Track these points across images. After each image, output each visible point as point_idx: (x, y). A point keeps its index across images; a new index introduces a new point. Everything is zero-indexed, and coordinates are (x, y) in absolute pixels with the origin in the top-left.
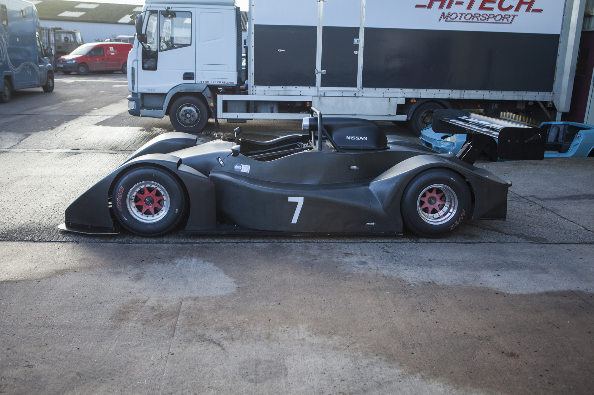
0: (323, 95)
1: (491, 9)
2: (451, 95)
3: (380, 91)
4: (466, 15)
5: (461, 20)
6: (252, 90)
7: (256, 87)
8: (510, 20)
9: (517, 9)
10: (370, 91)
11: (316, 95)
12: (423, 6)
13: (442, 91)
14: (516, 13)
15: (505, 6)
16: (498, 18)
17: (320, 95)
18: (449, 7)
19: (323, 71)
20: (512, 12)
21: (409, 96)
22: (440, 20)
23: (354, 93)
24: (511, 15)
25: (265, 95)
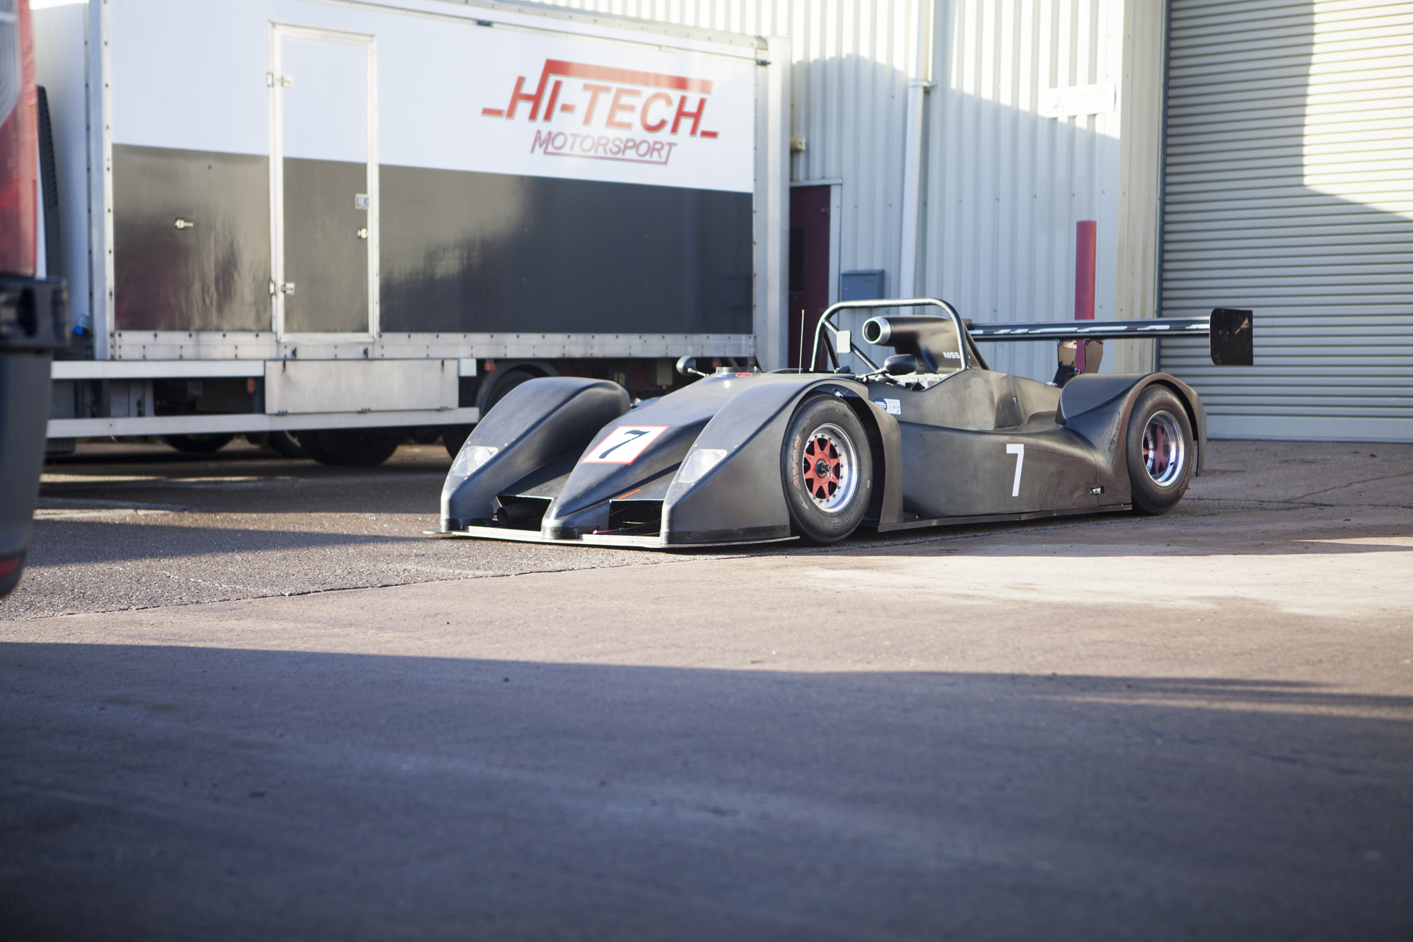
0: (289, 355)
1: (628, 126)
2: (567, 348)
3: (421, 342)
4: (584, 138)
5: (573, 152)
6: (109, 346)
7: (120, 335)
8: (664, 153)
9: (675, 129)
10: (399, 343)
11: (274, 355)
12: (497, 113)
13: (550, 337)
14: (672, 138)
15: (653, 121)
16: (643, 148)
17: (282, 356)
18: (548, 116)
19: (291, 285)
20: (665, 135)
21: (484, 354)
22: (533, 150)
23: (361, 350)
24: (664, 142)
25: (144, 359)
